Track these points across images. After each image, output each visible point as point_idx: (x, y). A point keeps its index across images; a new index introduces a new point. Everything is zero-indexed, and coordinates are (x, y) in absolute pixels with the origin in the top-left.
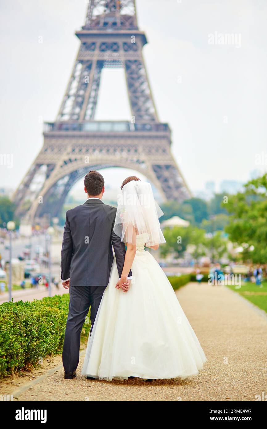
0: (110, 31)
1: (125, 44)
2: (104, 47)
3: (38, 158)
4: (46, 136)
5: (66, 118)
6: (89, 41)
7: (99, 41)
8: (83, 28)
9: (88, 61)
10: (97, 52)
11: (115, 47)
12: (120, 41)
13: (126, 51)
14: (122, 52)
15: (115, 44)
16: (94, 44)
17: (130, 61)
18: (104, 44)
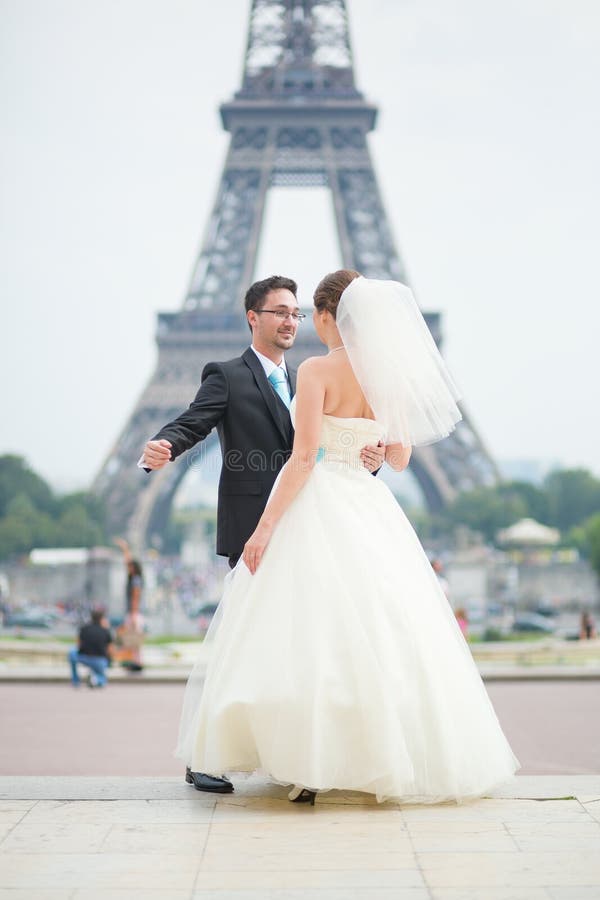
0: (299, 102)
1: (335, 131)
2: (286, 138)
3: (146, 394)
4: (163, 344)
5: (206, 302)
6: (252, 124)
7: (274, 125)
8: (238, 96)
9: (251, 171)
10: (270, 150)
11: (312, 139)
12: (323, 125)
13: (338, 146)
14: (328, 150)
15: (312, 131)
16: (263, 131)
17: (348, 171)
18: (285, 131)
